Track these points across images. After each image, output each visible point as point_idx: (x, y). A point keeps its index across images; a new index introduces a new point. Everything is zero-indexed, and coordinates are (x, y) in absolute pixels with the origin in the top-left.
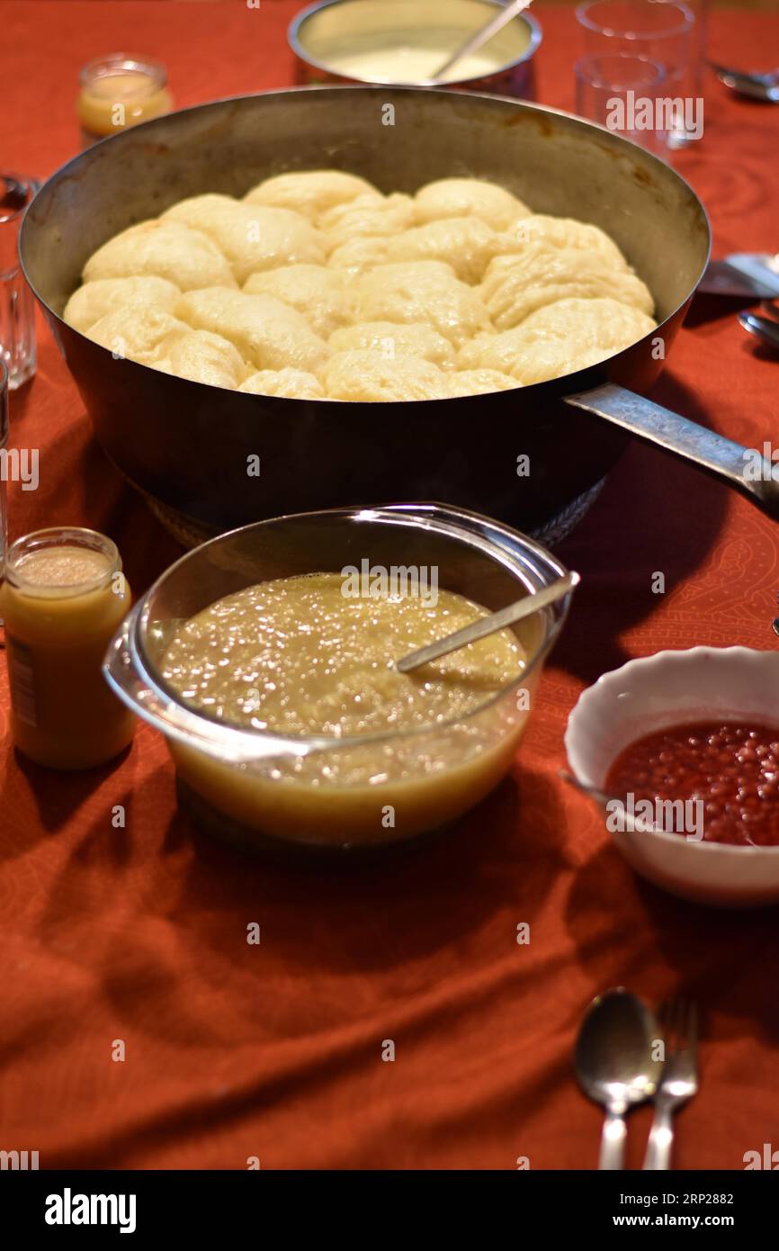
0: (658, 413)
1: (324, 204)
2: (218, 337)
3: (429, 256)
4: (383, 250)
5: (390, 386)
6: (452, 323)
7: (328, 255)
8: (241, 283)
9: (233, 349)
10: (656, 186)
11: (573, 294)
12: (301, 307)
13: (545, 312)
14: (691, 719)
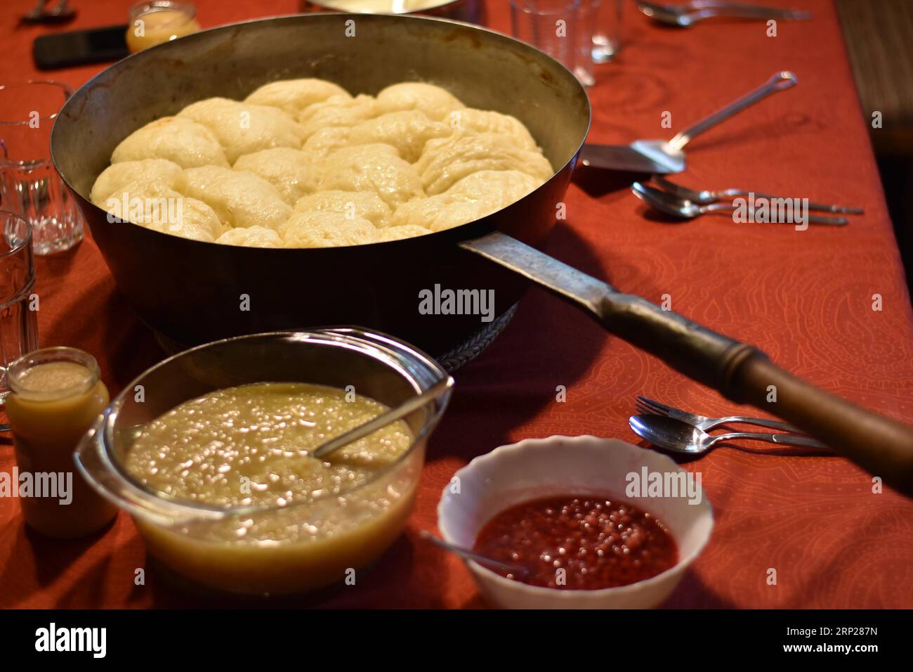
0: (530, 253)
1: (302, 104)
2: (201, 202)
3: (380, 140)
4: (346, 137)
5: (331, 238)
6: (392, 190)
7: (303, 142)
8: (232, 163)
9: (212, 211)
10: (557, 83)
11: (487, 168)
12: (274, 180)
13: (465, 182)
14: (549, 494)
